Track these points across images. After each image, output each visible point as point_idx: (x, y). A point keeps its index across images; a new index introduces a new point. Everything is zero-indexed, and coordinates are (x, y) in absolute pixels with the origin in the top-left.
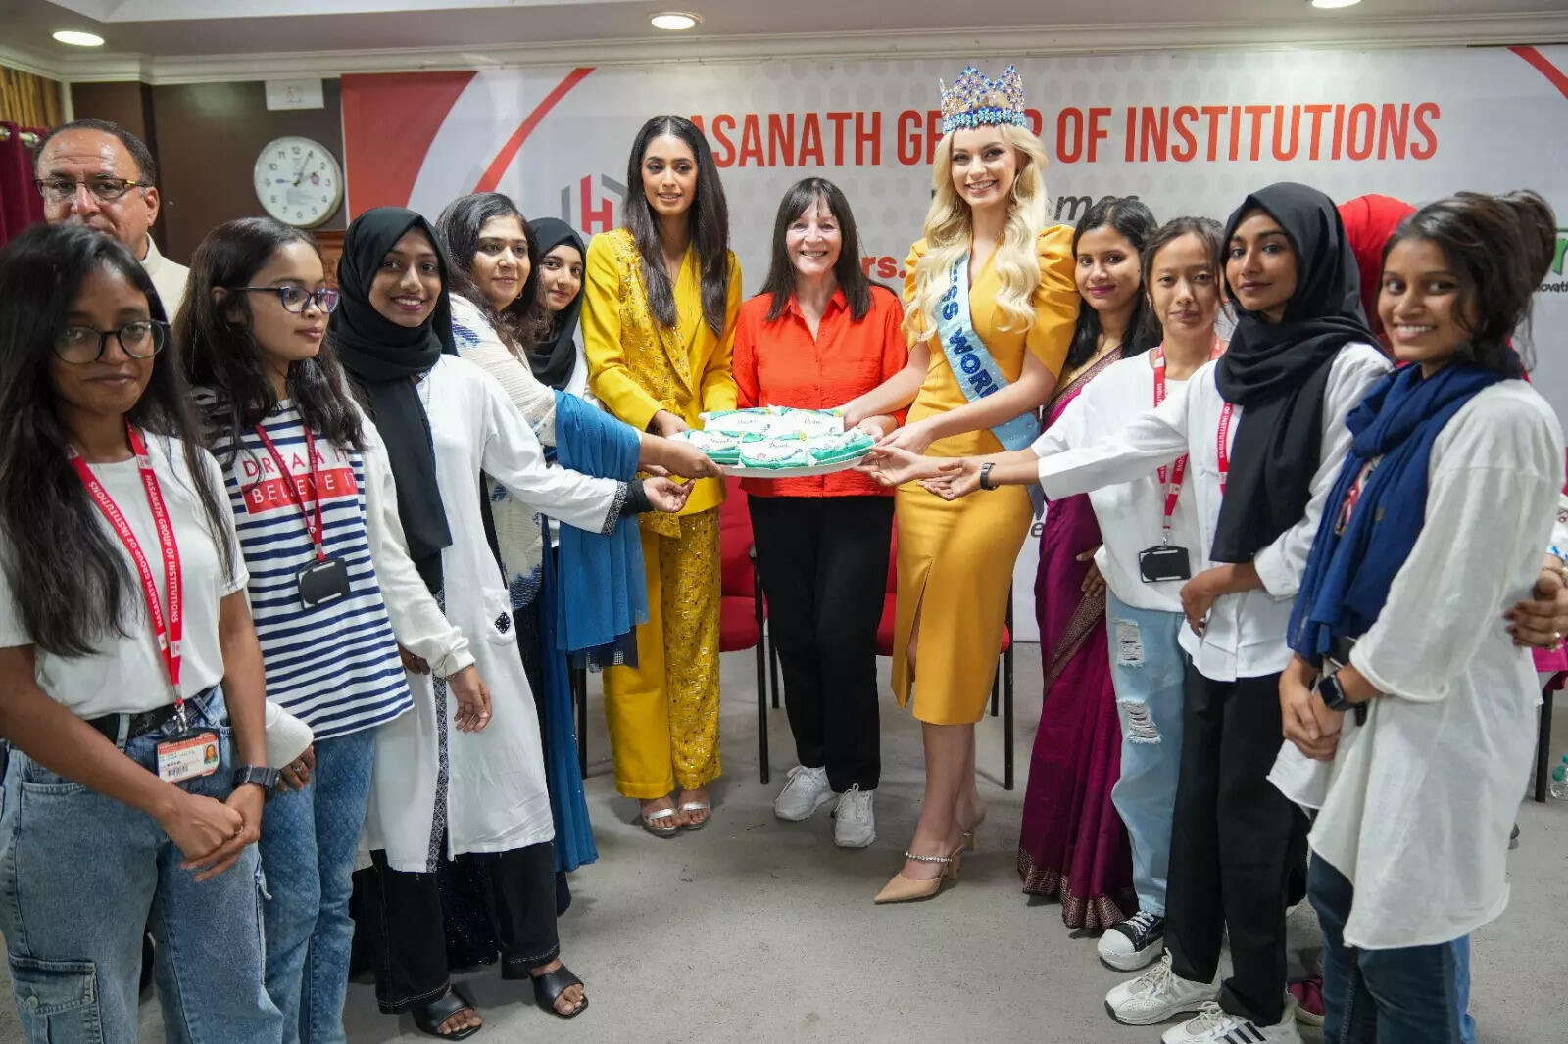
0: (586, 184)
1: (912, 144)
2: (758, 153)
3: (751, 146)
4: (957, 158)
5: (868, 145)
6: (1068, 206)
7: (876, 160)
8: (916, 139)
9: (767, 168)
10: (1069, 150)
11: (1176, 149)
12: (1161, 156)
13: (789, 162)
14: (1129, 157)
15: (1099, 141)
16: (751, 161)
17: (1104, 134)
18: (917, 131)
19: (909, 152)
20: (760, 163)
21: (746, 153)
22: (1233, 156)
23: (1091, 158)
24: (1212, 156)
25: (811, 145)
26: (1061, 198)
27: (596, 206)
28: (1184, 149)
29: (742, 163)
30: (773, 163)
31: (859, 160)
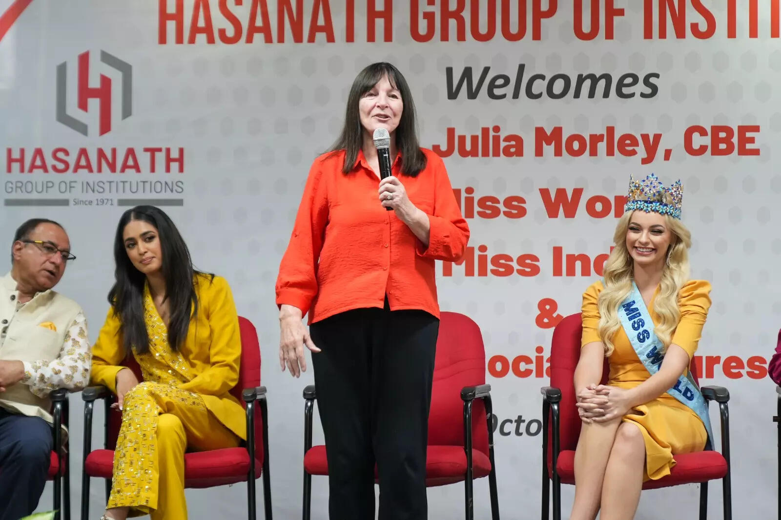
0: (84, 60)
1: (426, 21)
2: (266, 30)
3: (259, 22)
4: (632, 229)
5: (380, 23)
6: (587, 84)
7: (388, 37)
8: (429, 16)
9: (275, 45)
10: (586, 28)
11: (695, 27)
12: (680, 34)
13: (298, 38)
14: (648, 34)
15: (617, 19)
16: (259, 37)
17: (621, 12)
18: (430, 9)
19: (423, 29)
20: (268, 40)
21: (253, 29)
22: (753, 33)
23: (609, 35)
24: (732, 33)
25: (321, 21)
26: (580, 76)
27: (94, 83)
28: (703, 27)
29: (250, 40)
30: (281, 39)
31: (371, 38)
